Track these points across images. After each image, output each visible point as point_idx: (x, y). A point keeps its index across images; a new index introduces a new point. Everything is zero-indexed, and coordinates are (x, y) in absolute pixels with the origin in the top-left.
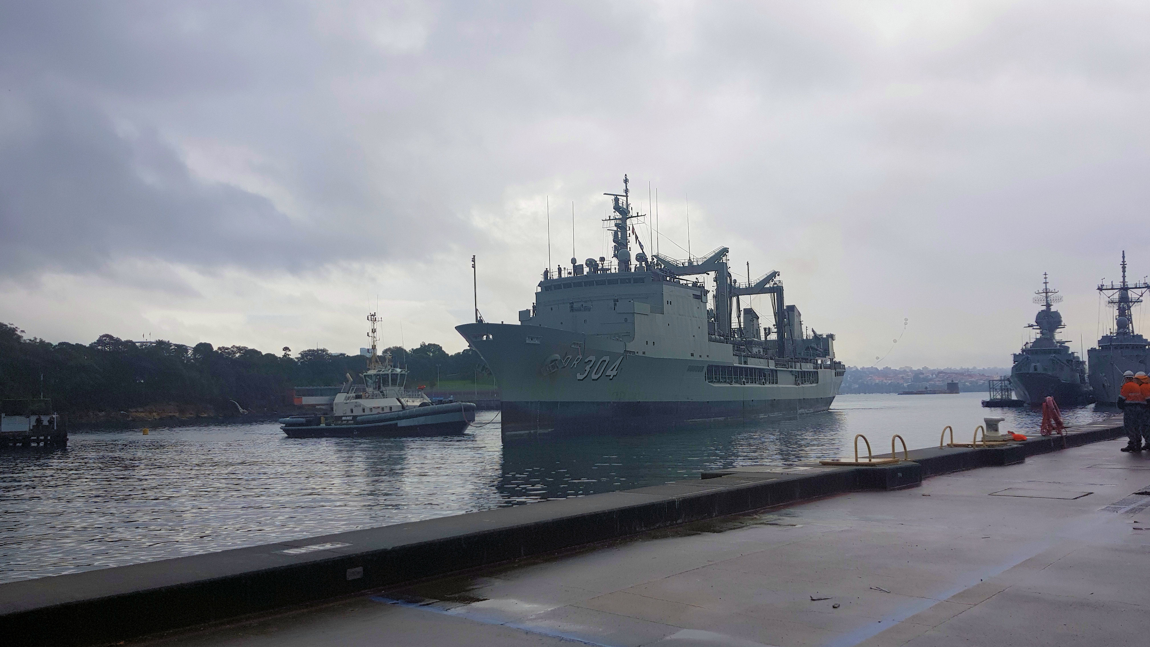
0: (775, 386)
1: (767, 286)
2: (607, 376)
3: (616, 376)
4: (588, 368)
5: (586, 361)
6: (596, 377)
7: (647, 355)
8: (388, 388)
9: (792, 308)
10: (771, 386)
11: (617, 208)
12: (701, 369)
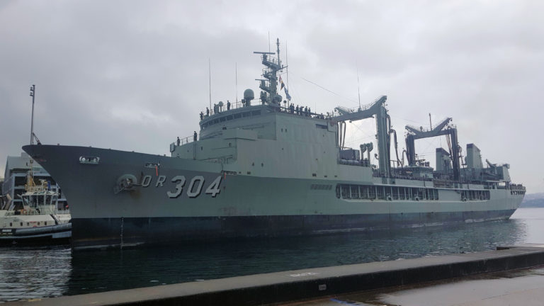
0: (434, 201)
1: (443, 129)
2: (207, 194)
3: (219, 193)
4: (179, 187)
5: (174, 179)
6: (194, 195)
7: (252, 175)
8: (42, 206)
9: (470, 147)
10: (429, 201)
11: (265, 62)
12: (329, 187)
